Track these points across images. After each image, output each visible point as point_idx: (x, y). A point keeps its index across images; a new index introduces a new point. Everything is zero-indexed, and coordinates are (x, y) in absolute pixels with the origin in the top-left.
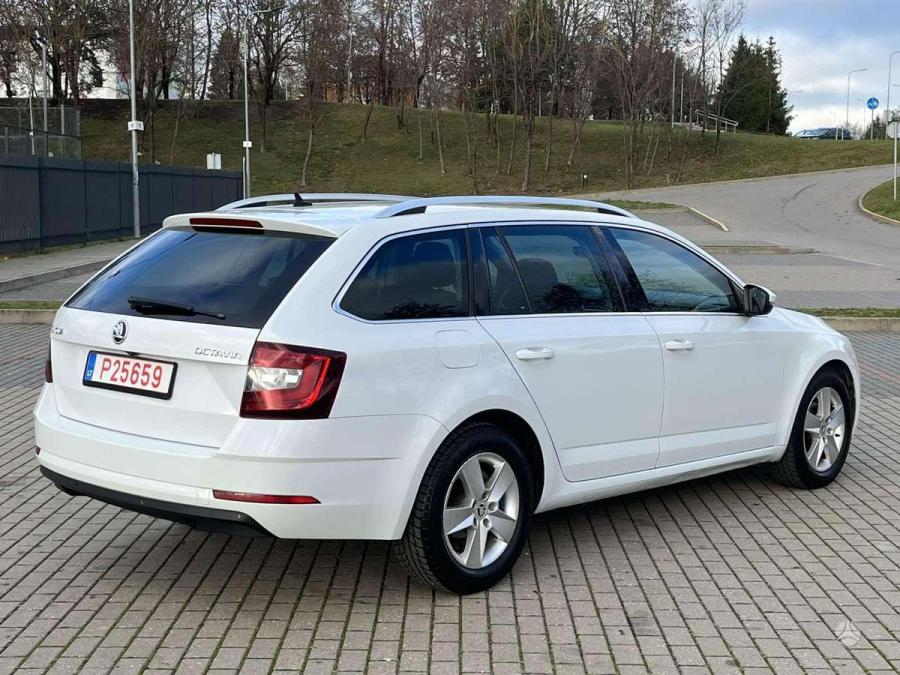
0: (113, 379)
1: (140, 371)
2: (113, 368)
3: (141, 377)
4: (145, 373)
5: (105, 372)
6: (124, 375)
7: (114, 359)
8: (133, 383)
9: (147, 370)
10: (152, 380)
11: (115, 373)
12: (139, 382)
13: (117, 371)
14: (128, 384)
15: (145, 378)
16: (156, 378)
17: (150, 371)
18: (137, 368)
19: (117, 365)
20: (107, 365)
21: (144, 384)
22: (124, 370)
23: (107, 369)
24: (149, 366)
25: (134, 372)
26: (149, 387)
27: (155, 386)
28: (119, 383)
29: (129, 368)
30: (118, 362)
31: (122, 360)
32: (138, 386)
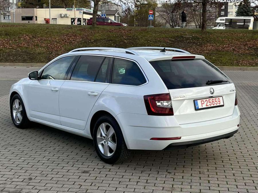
0: (207, 106)
1: (214, 101)
2: (206, 103)
3: (215, 103)
4: (216, 101)
5: (203, 105)
6: (210, 103)
7: (204, 100)
8: (214, 105)
9: (216, 100)
10: (218, 102)
11: (207, 104)
12: (215, 104)
13: (207, 103)
14: (212, 106)
15: (216, 103)
16: (219, 102)
17: (217, 100)
18: (213, 101)
19: (206, 102)
20: (203, 102)
21: (216, 104)
22: (210, 102)
23: (204, 103)
24: (216, 99)
25: (213, 102)
26: (218, 105)
27: (219, 104)
28: (209, 106)
29: (211, 101)
30: (206, 100)
31: (208, 99)
32: (215, 105)
